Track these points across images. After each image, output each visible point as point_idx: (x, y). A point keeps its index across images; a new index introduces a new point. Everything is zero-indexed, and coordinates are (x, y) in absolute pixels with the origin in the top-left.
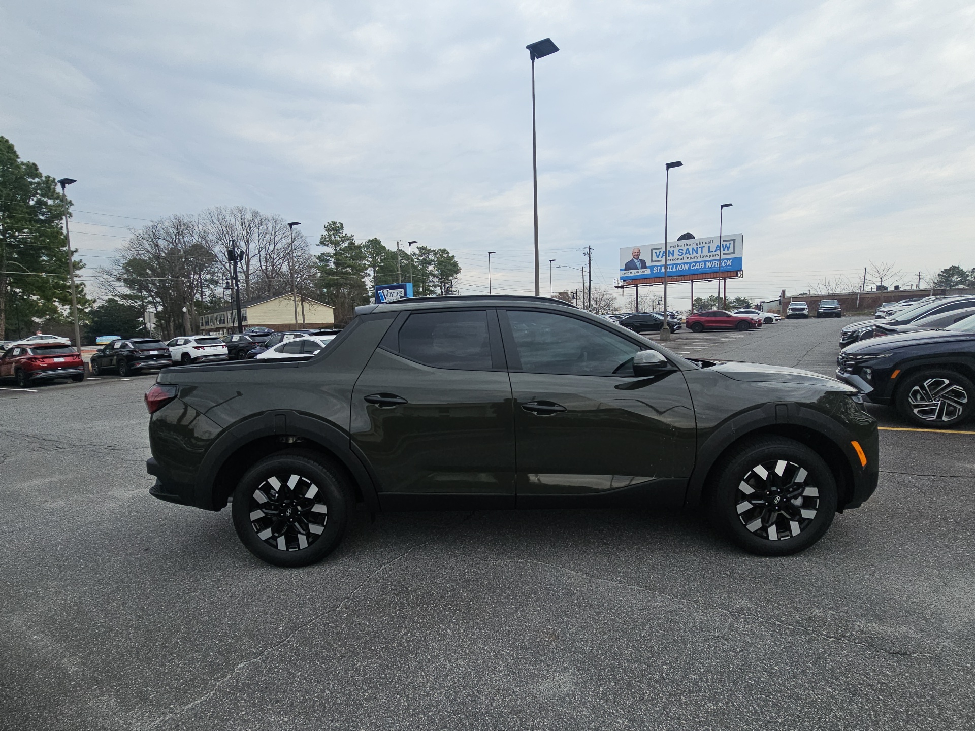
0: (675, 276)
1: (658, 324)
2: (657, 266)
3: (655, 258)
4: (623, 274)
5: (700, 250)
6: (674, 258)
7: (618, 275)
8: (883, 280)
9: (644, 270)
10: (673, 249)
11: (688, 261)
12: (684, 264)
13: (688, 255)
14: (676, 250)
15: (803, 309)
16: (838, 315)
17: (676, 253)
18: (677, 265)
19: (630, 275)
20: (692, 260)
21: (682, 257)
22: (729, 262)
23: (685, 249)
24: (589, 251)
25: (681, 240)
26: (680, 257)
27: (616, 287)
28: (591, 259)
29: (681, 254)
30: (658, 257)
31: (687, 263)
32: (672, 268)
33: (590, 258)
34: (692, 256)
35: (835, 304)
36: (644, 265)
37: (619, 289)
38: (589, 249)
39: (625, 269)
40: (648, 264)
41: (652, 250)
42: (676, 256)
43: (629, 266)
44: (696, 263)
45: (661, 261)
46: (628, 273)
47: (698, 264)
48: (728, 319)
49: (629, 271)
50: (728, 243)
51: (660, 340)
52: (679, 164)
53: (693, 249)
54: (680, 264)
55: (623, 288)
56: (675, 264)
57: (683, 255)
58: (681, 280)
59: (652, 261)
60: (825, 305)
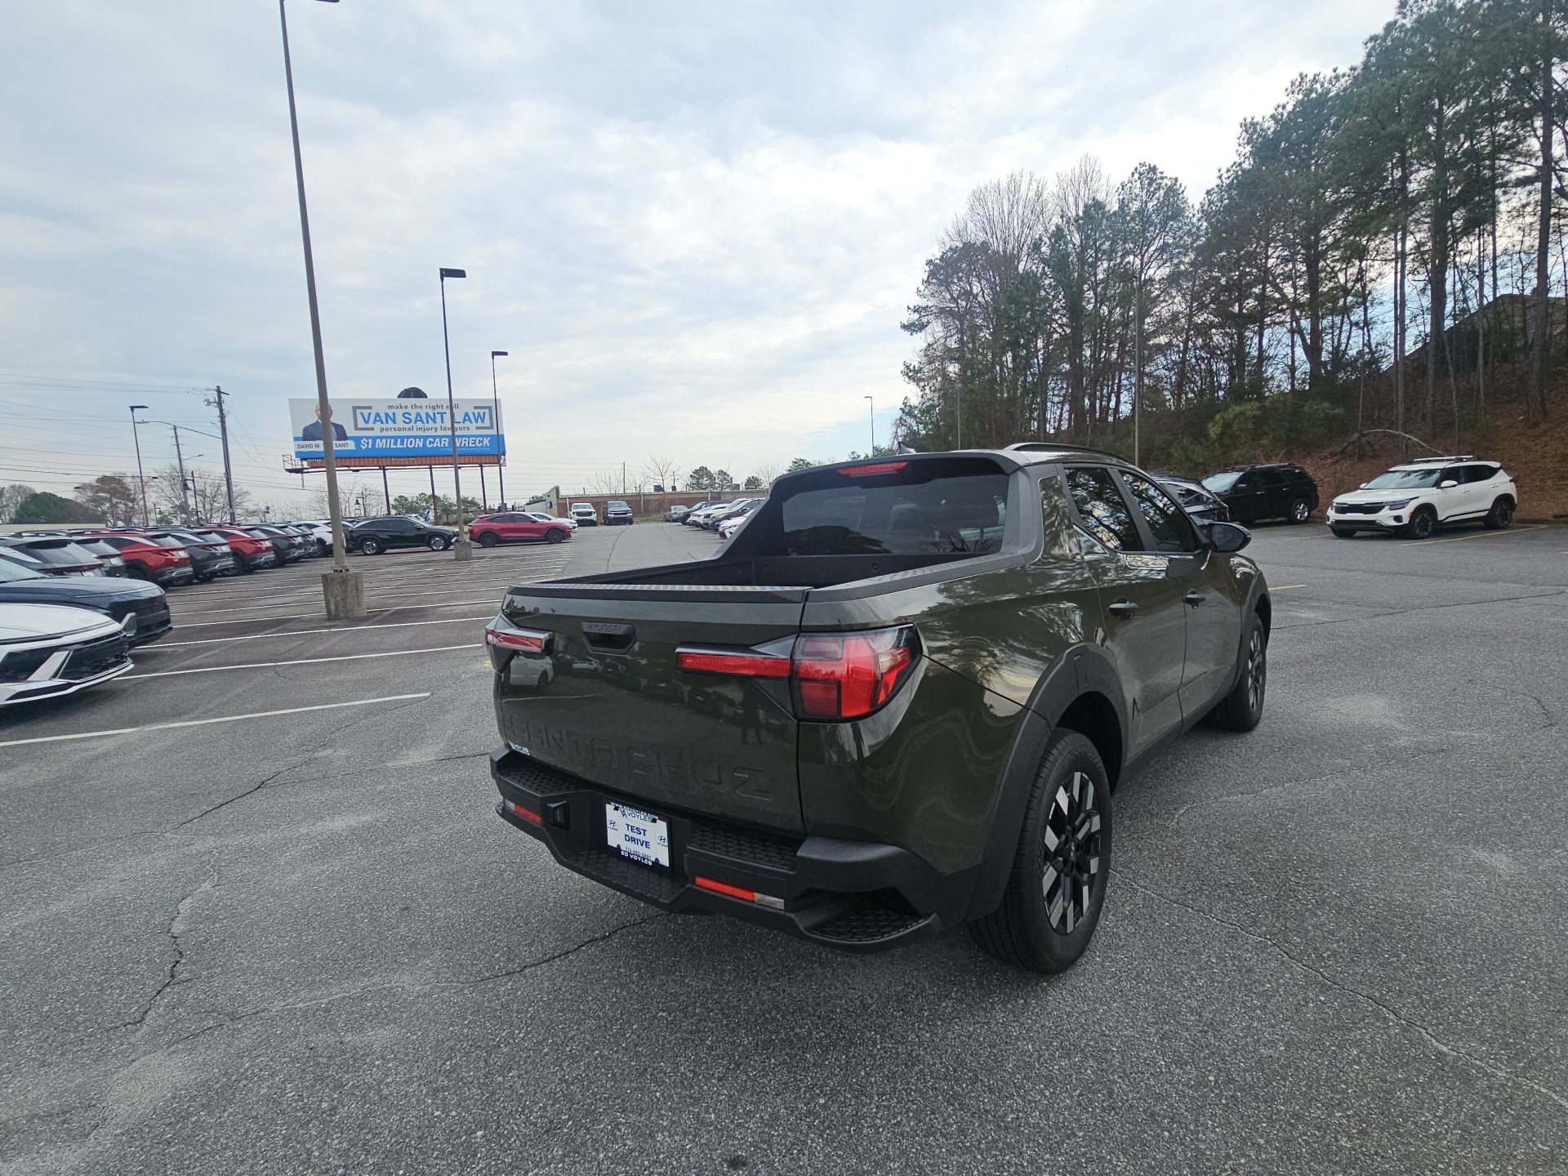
0: (400, 457)
1: (423, 536)
2: (367, 438)
3: (361, 424)
4: (299, 447)
5: (438, 417)
6: (396, 426)
7: (291, 448)
8: (665, 477)
9: (343, 442)
10: (395, 410)
11: (421, 433)
12: (414, 437)
13: (419, 424)
14: (399, 413)
15: (590, 514)
16: (630, 521)
17: (399, 418)
18: (402, 438)
19: (314, 449)
20: (427, 433)
21: (410, 426)
22: (486, 442)
23: (414, 412)
24: (220, 397)
25: (404, 397)
26: (407, 426)
27: (287, 470)
28: (225, 412)
29: (408, 421)
30: (367, 422)
31: (420, 437)
32: (396, 443)
33: (221, 410)
34: (427, 426)
35: (624, 507)
36: (342, 435)
37: (294, 475)
38: (219, 392)
39: (304, 439)
40: (350, 432)
41: (355, 409)
42: (400, 423)
43: (309, 434)
44: (434, 437)
45: (372, 429)
46: (311, 446)
47: (438, 440)
48: (533, 526)
49: (313, 443)
50: (482, 411)
51: (456, 559)
52: (460, 274)
53: (427, 415)
54: (408, 437)
55: (302, 473)
56: (399, 437)
57: (412, 424)
58: (411, 463)
59: (357, 428)
60: (616, 508)
